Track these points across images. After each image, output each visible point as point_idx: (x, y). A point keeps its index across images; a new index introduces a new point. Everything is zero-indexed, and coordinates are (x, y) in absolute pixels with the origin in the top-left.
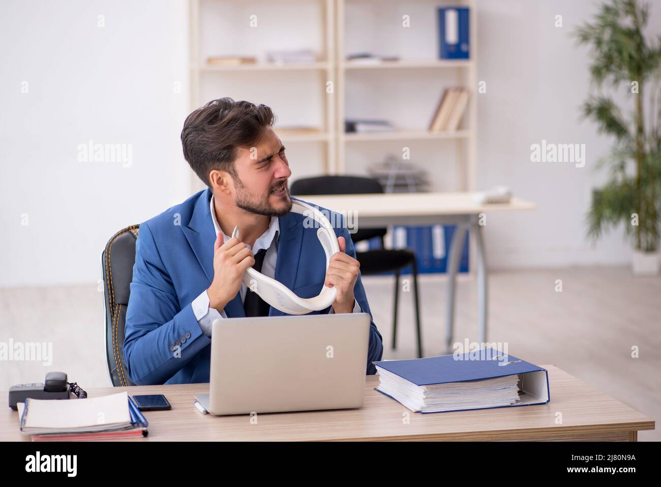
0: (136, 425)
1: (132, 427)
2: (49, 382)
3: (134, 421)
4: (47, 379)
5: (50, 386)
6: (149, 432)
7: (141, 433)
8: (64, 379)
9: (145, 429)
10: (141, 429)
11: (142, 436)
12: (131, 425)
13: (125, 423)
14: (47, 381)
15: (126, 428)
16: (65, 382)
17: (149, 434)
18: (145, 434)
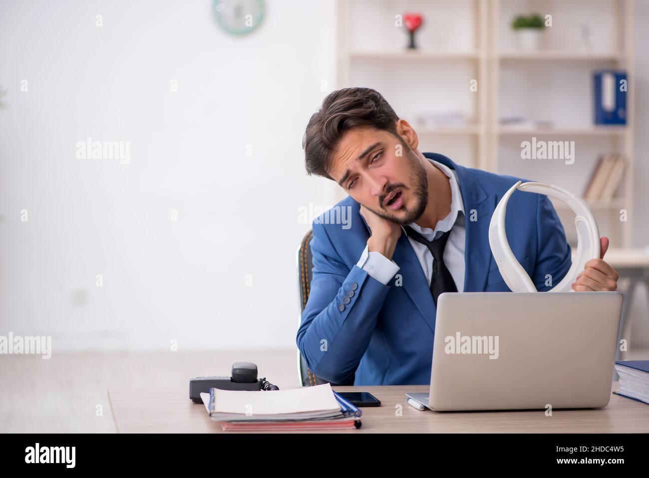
0: (347, 414)
1: (343, 416)
2: (237, 371)
3: (345, 409)
4: (235, 367)
5: (237, 375)
6: (363, 422)
7: (353, 424)
8: (255, 368)
9: (357, 419)
10: (353, 418)
11: (355, 428)
12: (341, 413)
13: (334, 411)
14: (234, 370)
15: (335, 417)
16: (255, 372)
17: (362, 426)
18: (358, 425)
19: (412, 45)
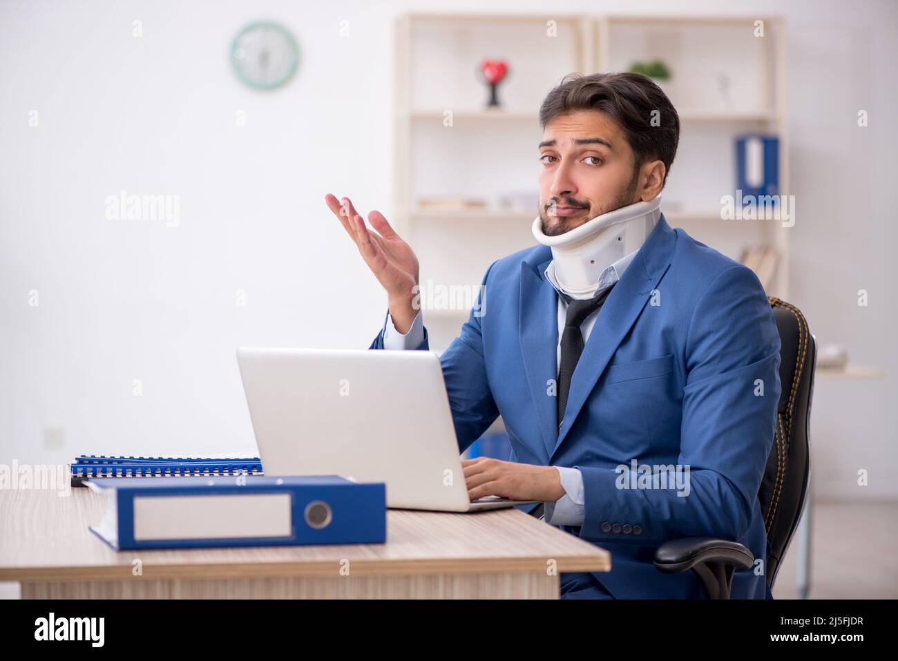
19: (494, 101)
